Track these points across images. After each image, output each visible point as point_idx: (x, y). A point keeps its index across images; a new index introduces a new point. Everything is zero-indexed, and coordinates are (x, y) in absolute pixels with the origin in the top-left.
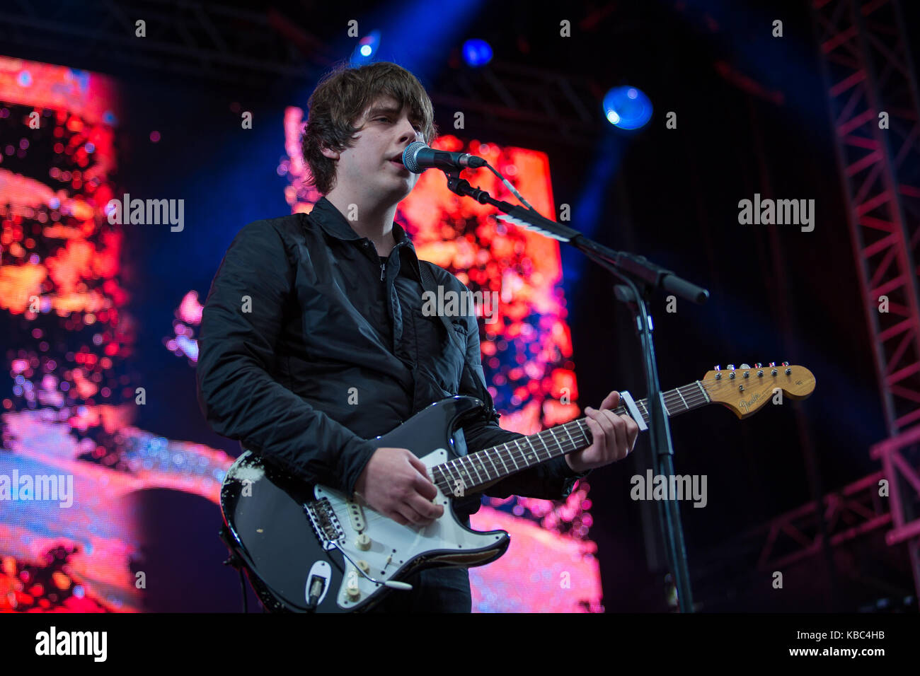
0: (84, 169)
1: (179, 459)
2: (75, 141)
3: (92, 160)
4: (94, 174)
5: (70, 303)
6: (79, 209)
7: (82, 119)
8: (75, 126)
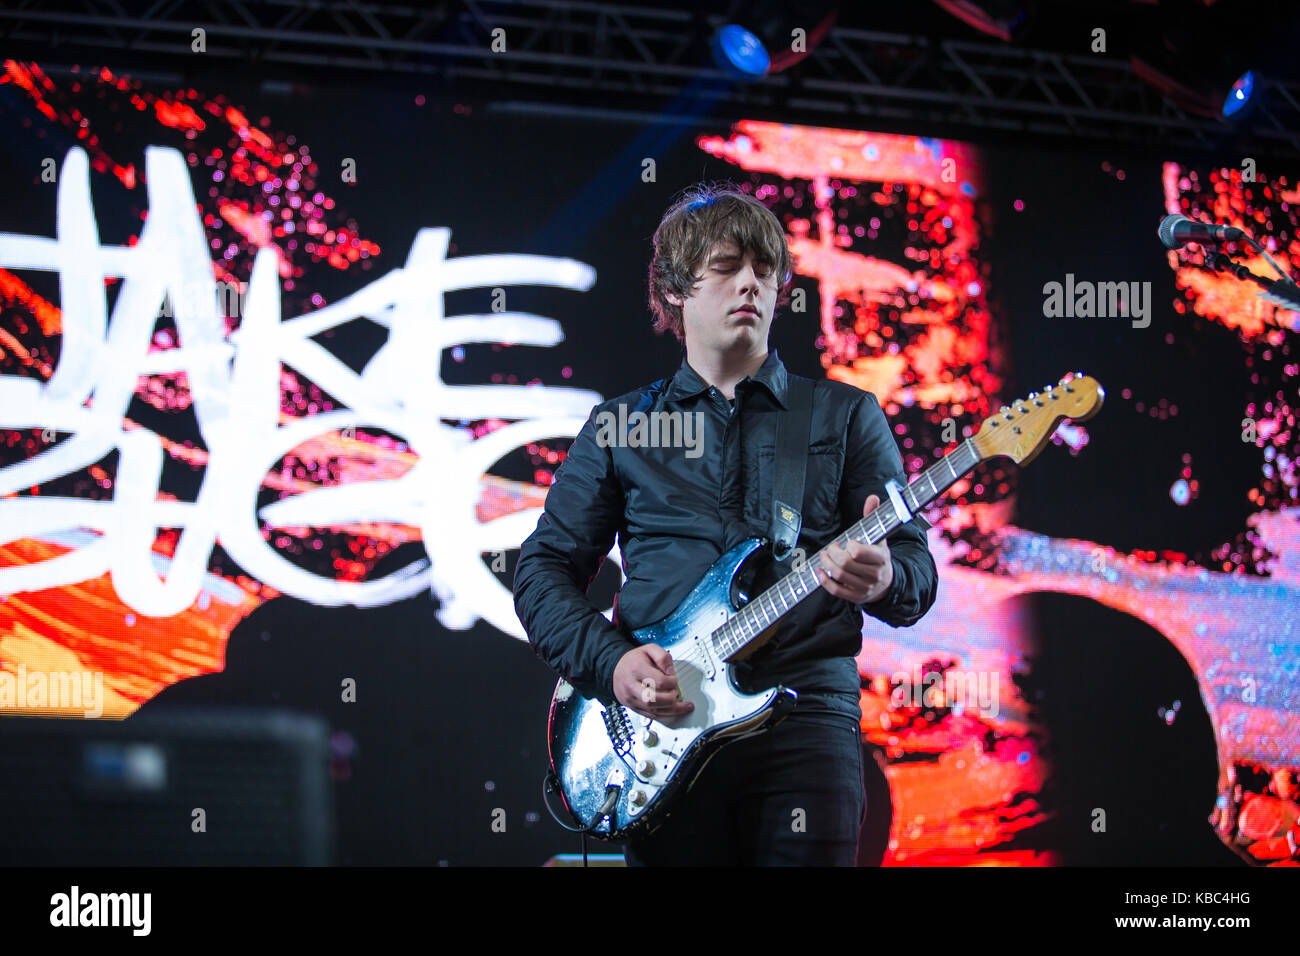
0: (941, 247)
1: (1062, 559)
2: (930, 217)
3: (950, 237)
4: (954, 251)
5: (934, 393)
6: (939, 291)
7: (936, 192)
8: (929, 199)
